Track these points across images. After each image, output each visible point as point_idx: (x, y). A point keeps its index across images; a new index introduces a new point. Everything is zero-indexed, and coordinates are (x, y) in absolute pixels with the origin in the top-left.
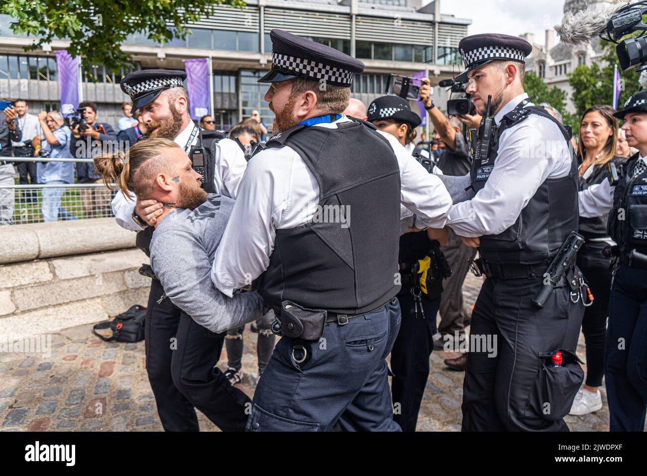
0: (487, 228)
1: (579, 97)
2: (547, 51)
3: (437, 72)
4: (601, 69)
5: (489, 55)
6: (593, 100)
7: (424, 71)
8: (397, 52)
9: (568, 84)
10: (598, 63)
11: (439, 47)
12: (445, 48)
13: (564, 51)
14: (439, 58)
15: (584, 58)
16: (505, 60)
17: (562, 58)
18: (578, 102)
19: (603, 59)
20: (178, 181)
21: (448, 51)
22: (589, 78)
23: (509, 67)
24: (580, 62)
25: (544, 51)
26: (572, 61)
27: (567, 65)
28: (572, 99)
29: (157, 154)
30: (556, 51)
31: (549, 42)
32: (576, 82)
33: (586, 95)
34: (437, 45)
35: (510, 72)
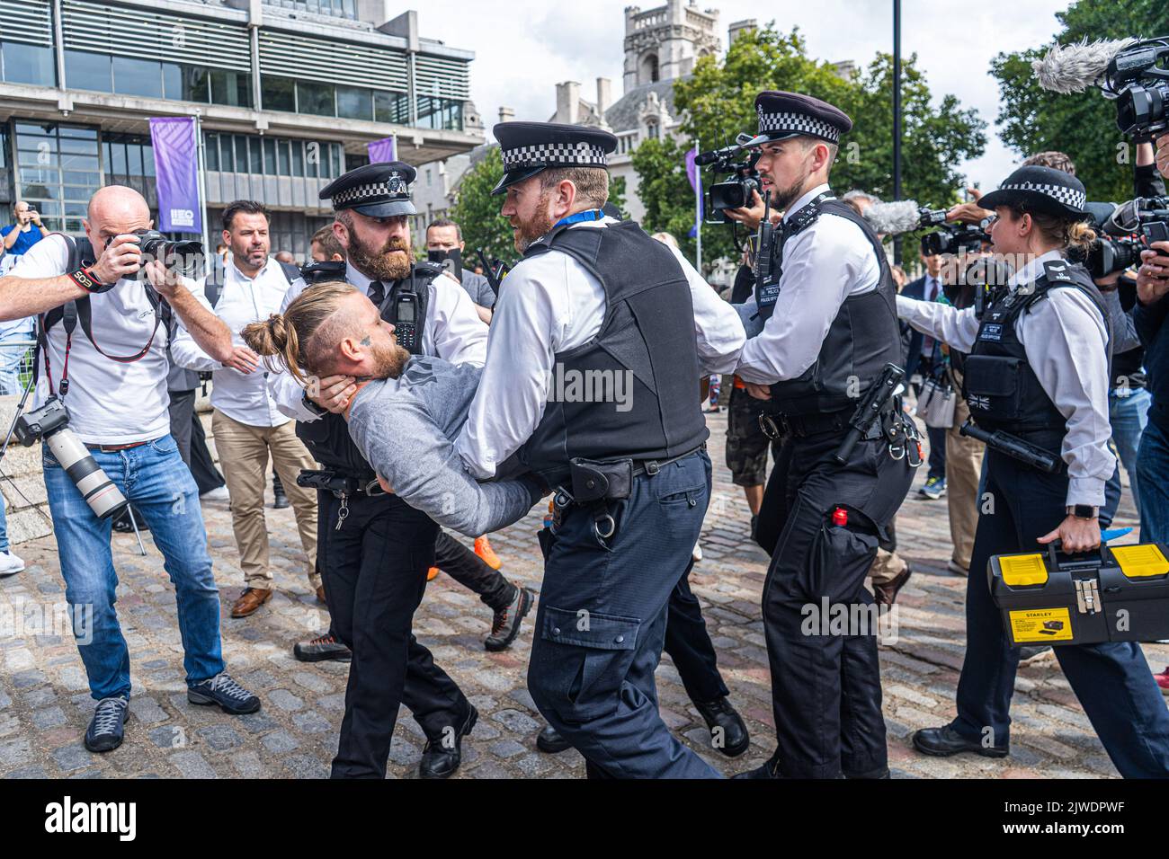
0: (781, 372)
1: (649, 190)
2: (600, 112)
3: (418, 140)
4: (678, 145)
5: (796, 126)
6: (668, 195)
7: (388, 137)
8: (344, 101)
9: (631, 168)
10: (673, 137)
11: (421, 97)
12: (432, 98)
13: (627, 115)
14: (420, 116)
15: (657, 126)
16: (816, 137)
17: (624, 125)
18: (647, 198)
19: (681, 131)
20: (369, 343)
21: (437, 104)
22: (661, 159)
23: (818, 150)
24: (651, 133)
25: (596, 113)
26: (639, 131)
27: (633, 138)
28: (637, 192)
29: (334, 309)
30: (614, 114)
31: (604, 99)
32: (643, 165)
33: (659, 187)
34: (416, 93)
35: (819, 155)
